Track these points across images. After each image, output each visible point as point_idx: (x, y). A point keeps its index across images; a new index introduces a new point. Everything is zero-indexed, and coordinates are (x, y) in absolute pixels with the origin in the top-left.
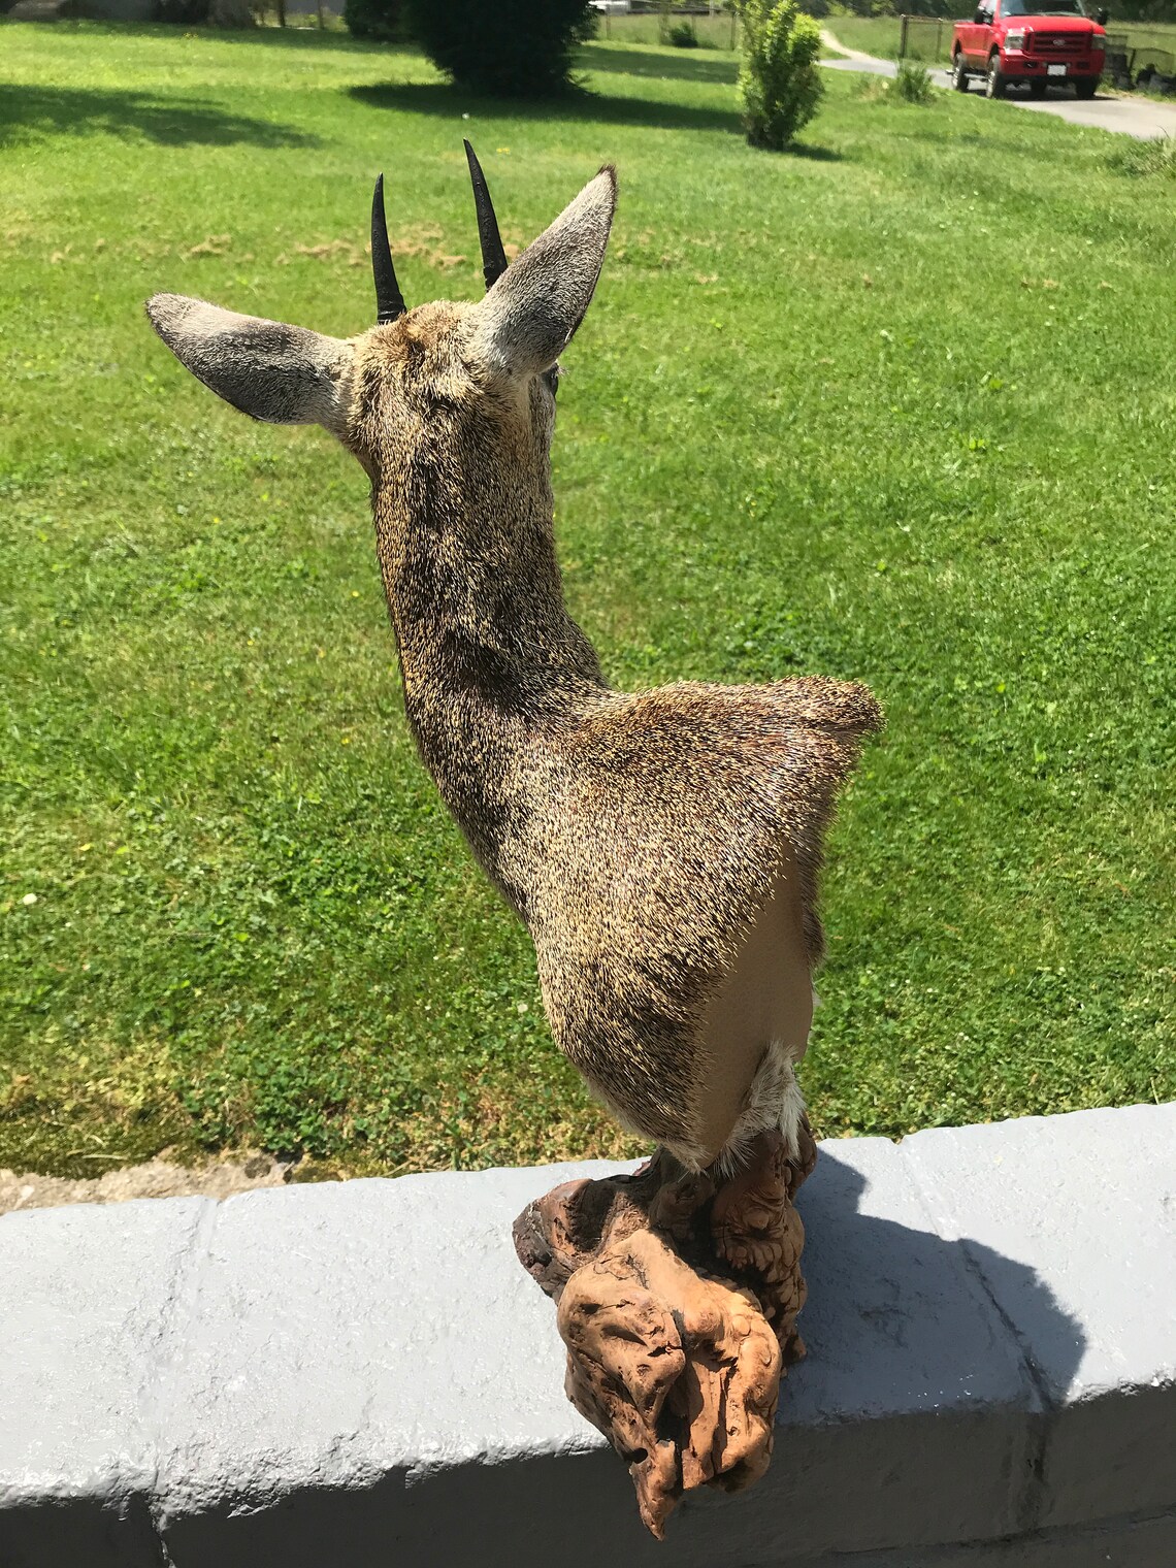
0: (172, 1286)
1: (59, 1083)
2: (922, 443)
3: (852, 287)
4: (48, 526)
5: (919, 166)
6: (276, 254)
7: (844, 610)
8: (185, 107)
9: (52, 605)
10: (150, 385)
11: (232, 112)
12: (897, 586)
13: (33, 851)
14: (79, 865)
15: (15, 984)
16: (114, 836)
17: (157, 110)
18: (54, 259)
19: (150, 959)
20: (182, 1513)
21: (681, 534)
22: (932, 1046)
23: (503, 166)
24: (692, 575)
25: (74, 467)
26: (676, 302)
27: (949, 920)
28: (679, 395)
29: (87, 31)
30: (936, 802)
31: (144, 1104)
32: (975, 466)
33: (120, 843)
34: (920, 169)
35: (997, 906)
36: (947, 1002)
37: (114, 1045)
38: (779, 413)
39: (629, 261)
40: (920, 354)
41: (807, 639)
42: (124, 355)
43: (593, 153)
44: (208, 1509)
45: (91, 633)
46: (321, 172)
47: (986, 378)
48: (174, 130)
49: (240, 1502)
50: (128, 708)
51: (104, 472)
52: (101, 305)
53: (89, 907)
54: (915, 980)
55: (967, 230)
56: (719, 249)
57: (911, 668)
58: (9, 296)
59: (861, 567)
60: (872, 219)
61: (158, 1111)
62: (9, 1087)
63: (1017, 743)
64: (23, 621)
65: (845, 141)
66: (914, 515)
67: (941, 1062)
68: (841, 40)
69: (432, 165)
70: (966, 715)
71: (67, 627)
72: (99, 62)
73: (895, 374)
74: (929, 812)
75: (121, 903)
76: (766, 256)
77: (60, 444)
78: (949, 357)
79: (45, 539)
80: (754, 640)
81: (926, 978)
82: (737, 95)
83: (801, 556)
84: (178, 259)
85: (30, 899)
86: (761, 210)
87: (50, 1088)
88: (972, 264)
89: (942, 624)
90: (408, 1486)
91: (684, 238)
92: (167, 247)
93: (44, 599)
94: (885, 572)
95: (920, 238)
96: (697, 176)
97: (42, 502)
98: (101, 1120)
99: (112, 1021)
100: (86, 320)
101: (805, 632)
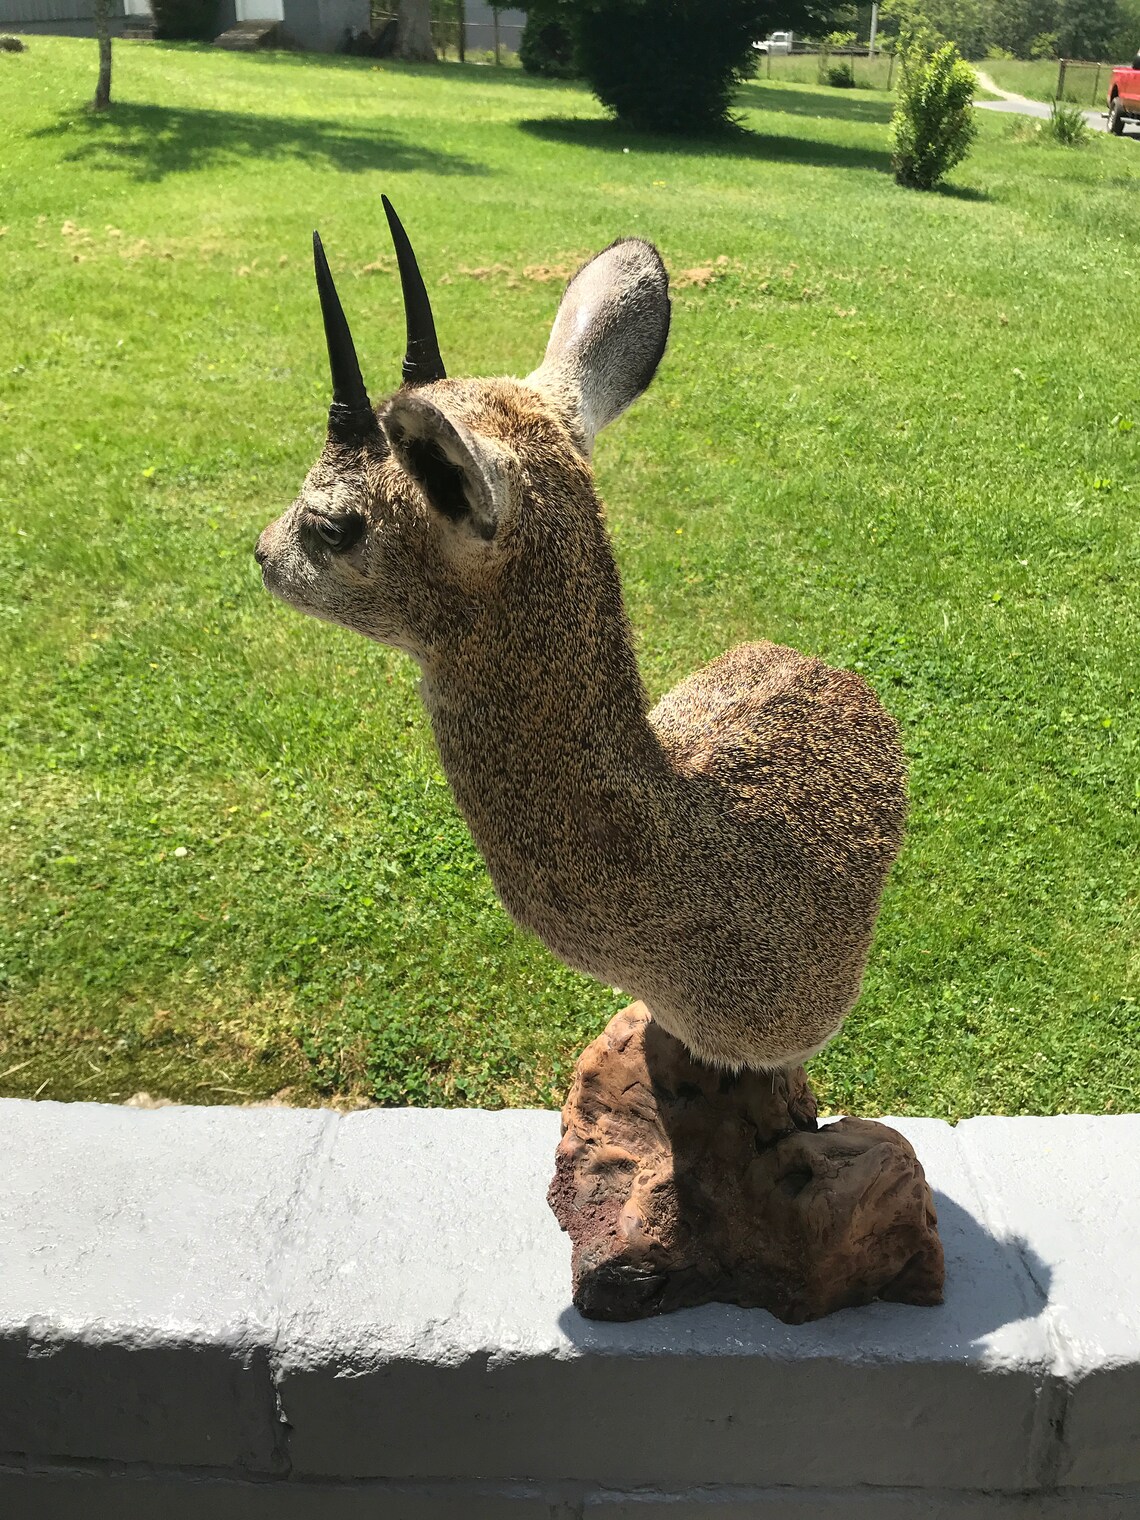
0: (298, 1182)
1: (194, 1020)
2: (1047, 480)
3: (988, 326)
4: (218, 516)
5: (1066, 208)
6: (441, 274)
7: (956, 637)
8: (368, 136)
9: (218, 588)
10: (318, 391)
11: (411, 140)
12: (1011, 617)
13: (185, 809)
14: (226, 824)
15: (162, 928)
16: (259, 801)
17: (343, 139)
18: (241, 273)
19: (283, 915)
20: (297, 1369)
21: (801, 556)
22: (1010, 1063)
23: (658, 198)
24: (810, 595)
25: (245, 463)
26: (814, 333)
27: (1037, 944)
28: (810, 423)
29: (284, 62)
30: (1034, 829)
31: (268, 1047)
32: (1098, 505)
33: (264, 808)
34: (1067, 210)
35: (1086, 935)
36: (1028, 1022)
37: (245, 991)
38: (906, 444)
39: (771, 293)
40: (1051, 393)
41: (917, 663)
42: (297, 362)
43: (744, 188)
44: (318, 1367)
45: (251, 615)
46: (487, 199)
47: (1116, 418)
48: (357, 157)
49: (345, 1365)
50: (279, 686)
51: (272, 469)
52: (280, 316)
53: (232, 864)
54: (998, 998)
55: (1109, 271)
56: (859, 284)
57: (1019, 696)
58: (200, 305)
59: (976, 597)
60: (1014, 259)
61: (280, 1054)
62: (151, 1019)
63: (1119, 778)
64: (191, 600)
65: (992, 182)
66: (1033, 550)
67: (1017, 1079)
68: (997, 82)
69: (591, 196)
70: (1070, 747)
71: (230, 608)
72: (293, 91)
73: (1025, 411)
74: (1025, 838)
75: (261, 863)
76: (905, 292)
77: (234, 441)
78: (1080, 397)
79: (215, 527)
80: (865, 660)
81: (1008, 997)
82: (889, 135)
83: (918, 582)
84: (352, 276)
85: (181, 851)
86: (904, 248)
87: (187, 1024)
88: (1112, 305)
89: (1052, 657)
90: (489, 1370)
91: (826, 272)
92: (343, 264)
93: (211, 581)
94: (999, 603)
95: (1061, 279)
96: (843, 213)
97: (215, 493)
98: (229, 1057)
99: (245, 969)
100: (264, 329)
101: (915, 656)
